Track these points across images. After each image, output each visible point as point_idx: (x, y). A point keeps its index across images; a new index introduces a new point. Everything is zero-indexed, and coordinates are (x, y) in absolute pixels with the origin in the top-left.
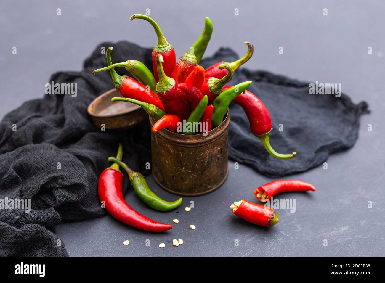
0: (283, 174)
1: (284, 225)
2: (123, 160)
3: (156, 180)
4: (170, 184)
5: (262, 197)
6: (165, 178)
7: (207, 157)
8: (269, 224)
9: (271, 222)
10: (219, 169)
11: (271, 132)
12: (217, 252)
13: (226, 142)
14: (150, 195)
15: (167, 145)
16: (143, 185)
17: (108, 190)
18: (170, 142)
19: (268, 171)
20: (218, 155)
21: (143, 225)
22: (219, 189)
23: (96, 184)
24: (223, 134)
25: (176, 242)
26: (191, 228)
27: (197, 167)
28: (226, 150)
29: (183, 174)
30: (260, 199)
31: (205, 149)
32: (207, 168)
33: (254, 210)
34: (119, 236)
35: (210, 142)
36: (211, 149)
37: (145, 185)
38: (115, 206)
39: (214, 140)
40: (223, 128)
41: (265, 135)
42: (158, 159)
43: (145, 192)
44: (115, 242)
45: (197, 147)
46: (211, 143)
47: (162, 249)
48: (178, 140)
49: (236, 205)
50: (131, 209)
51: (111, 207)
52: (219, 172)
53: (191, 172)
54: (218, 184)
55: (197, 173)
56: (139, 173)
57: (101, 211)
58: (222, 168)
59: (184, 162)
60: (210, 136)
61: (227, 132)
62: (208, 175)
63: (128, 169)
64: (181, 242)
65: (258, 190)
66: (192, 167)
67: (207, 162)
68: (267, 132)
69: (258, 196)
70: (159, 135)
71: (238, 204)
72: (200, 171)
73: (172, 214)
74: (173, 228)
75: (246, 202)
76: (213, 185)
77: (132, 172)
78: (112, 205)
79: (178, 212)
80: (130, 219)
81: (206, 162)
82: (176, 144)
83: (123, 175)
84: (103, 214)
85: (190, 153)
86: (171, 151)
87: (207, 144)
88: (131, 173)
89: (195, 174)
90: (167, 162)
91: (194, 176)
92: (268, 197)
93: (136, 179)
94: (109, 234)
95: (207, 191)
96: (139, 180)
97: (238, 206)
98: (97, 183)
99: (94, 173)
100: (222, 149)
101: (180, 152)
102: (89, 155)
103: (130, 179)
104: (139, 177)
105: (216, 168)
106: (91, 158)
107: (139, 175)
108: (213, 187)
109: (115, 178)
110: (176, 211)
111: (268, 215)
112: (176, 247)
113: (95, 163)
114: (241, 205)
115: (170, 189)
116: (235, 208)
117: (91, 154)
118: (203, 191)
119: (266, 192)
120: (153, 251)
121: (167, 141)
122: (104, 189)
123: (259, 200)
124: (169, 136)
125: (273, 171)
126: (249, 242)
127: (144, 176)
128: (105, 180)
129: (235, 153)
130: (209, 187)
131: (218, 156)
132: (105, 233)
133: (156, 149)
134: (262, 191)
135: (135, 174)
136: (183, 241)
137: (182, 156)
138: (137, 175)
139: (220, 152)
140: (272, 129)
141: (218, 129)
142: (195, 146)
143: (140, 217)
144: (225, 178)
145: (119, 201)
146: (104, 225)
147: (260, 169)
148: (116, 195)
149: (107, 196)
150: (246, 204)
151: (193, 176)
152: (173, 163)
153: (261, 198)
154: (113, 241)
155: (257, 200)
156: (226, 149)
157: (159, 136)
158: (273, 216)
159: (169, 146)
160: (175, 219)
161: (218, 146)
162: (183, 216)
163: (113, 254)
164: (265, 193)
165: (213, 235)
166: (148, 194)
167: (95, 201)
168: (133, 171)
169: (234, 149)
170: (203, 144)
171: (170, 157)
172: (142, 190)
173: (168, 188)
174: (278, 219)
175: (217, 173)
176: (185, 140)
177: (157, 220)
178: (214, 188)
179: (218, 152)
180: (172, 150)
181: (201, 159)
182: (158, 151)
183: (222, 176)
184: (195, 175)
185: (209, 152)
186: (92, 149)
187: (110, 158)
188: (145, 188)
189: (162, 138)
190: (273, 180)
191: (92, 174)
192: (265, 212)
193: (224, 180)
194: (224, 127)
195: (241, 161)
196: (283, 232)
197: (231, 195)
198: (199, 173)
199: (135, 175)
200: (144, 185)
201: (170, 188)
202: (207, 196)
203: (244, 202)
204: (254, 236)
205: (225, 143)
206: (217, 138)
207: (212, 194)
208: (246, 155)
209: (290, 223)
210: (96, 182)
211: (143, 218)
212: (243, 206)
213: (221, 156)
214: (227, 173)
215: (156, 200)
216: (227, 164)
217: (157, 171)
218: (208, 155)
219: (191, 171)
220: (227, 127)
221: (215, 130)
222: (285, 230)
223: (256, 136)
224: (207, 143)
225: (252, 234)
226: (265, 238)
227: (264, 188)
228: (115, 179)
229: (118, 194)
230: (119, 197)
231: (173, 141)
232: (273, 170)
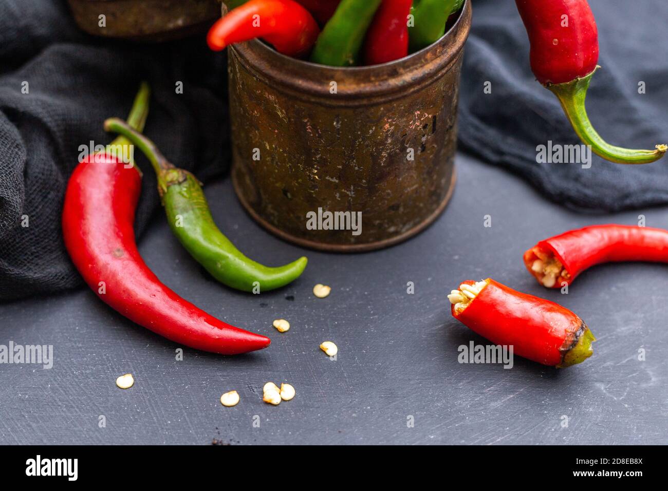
0: (617, 205)
1: (608, 363)
2: (146, 133)
3: (240, 195)
4: (276, 214)
5: (546, 273)
6: (262, 191)
7: (389, 141)
8: (563, 361)
9: (569, 354)
10: (424, 180)
11: (593, 75)
12: (395, 435)
13: (451, 98)
14: (211, 242)
15: (266, 95)
16: (193, 209)
17: (88, 217)
18: (275, 86)
19: (573, 193)
20: (424, 136)
21: (183, 329)
22: (422, 237)
23: (57, 196)
24: (444, 71)
25: (272, 393)
26: (323, 351)
27: (357, 168)
28: (450, 123)
29: (314, 187)
30: (540, 278)
31: (383, 115)
32: (389, 173)
33: (518, 314)
34: (108, 358)
35: (399, 95)
36: (402, 116)
37: (200, 209)
38: (106, 265)
39: (412, 90)
40: (446, 52)
41: (575, 83)
42: (243, 135)
43: (199, 230)
44: (92, 374)
45: (357, 107)
46: (404, 97)
47: (228, 408)
48: (300, 83)
49: (465, 295)
50: (152, 278)
51: (93, 267)
52: (424, 187)
53: (337, 181)
54: (419, 223)
55: (354, 185)
56: (186, 172)
57: (63, 278)
58: (435, 177)
59: (317, 150)
60: (401, 75)
61: (456, 68)
62: (388, 194)
63: (157, 159)
64: (289, 392)
65: (535, 250)
66: (340, 167)
67: (389, 154)
68: (583, 74)
69: (536, 267)
70: (243, 63)
71: (472, 290)
72: (364, 181)
73: (272, 302)
74: (271, 347)
75: (495, 288)
76: (404, 224)
77: (169, 169)
78: (97, 264)
79: (291, 298)
80: (147, 310)
81: (384, 154)
82: (292, 93)
83: (141, 174)
84: (68, 286)
85: (335, 123)
86: (279, 113)
87: (390, 101)
88: (164, 171)
89: (348, 189)
90: (268, 148)
91: (348, 195)
92: (566, 275)
93: (176, 189)
94: (78, 348)
95: (385, 242)
96: (185, 194)
97: (473, 297)
98: (60, 194)
99: (53, 163)
100: (437, 119)
101: (306, 121)
102: (43, 108)
103: (159, 188)
104: (185, 184)
105: (415, 176)
106: (47, 119)
107: (185, 180)
108: (404, 230)
109: (114, 183)
110: (286, 295)
111: (560, 334)
112: (271, 407)
113: (58, 134)
114: (480, 294)
115: (277, 227)
116: (460, 301)
117: (50, 105)
118: (371, 240)
119: (560, 257)
120: (199, 414)
121: (267, 81)
122: (80, 212)
123: (537, 279)
124: (273, 66)
125: (586, 195)
126: (496, 410)
127: (201, 184)
128: (82, 188)
129: (479, 135)
130: (392, 229)
131: (424, 139)
132: (69, 345)
133: (237, 104)
134: (551, 255)
135: (175, 174)
136: (295, 390)
137: (310, 131)
138: (181, 179)
139: (430, 126)
140: (598, 66)
141: (429, 56)
142: (351, 104)
143: (176, 305)
144: (443, 204)
145: (117, 253)
146: (71, 320)
147: (549, 187)
148: (110, 233)
149: (85, 233)
150: (498, 294)
151: (343, 196)
152: (284, 151)
153: (543, 275)
154: (88, 372)
155: (531, 280)
156: (451, 120)
157: (243, 66)
158: (576, 337)
159: (272, 98)
160: (279, 318)
161: (425, 107)
162: (306, 309)
163: (79, 413)
164: (556, 259)
165: (387, 378)
166: (205, 239)
167: (49, 245)
168: (172, 166)
169: (476, 122)
170: (376, 100)
171: (276, 131)
172: (190, 222)
173: (272, 223)
174: (590, 349)
175: (416, 189)
176: (320, 82)
177: (225, 318)
178: (406, 234)
179: (425, 127)
180: (282, 113)
181: (367, 146)
182: (242, 112)
183: (434, 198)
184: (348, 193)
185: (396, 125)
186: (58, 91)
187: (111, 123)
188: (198, 218)
189: (253, 72)
190: (585, 223)
191: (46, 167)
192: (552, 324)
193: (437, 212)
194: (449, 50)
195: (493, 157)
196: (602, 387)
197: (456, 257)
198: (361, 186)
199: (175, 179)
200: (198, 211)
201: (276, 222)
202: (383, 254)
203: (490, 286)
204: (513, 392)
205: (448, 99)
206: (423, 85)
207: (399, 249)
208: (510, 140)
209: (626, 360)
210: (58, 192)
211: (185, 309)
212: (487, 300)
213: (435, 141)
214: (451, 189)
215: (228, 257)
216: (452, 165)
217: (244, 170)
218: (393, 134)
219: (339, 178)
220: (458, 52)
221: (419, 58)
222: (609, 382)
223: (547, 85)
224: (390, 98)
225: (508, 384)
226: (546, 401)
227: (555, 244)
228: (115, 186)
229: (117, 230)
230: (119, 240)
231: (283, 84)
232: (588, 192)
